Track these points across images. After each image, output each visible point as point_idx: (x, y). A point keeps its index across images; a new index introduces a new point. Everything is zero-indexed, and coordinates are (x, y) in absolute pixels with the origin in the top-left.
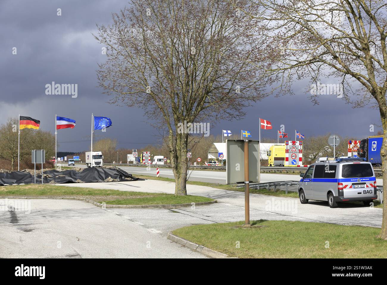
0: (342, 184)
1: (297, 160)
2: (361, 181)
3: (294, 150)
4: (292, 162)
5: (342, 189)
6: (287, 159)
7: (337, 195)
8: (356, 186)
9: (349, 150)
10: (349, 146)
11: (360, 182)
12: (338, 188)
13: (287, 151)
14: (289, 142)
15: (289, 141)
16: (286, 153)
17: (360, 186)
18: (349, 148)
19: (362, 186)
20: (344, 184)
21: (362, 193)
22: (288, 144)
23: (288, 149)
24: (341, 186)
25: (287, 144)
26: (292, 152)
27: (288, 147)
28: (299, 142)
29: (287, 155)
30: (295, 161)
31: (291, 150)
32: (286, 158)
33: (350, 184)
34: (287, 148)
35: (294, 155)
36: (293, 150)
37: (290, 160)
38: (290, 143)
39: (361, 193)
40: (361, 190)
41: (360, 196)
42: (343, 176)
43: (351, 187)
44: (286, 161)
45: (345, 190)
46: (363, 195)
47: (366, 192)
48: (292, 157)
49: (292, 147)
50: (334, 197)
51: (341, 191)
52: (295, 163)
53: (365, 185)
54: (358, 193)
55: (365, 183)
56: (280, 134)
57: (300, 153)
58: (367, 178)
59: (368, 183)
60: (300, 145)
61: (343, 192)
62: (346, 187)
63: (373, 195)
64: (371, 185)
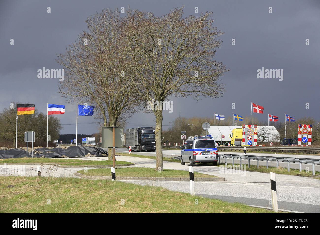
0: (195, 152)
1: (253, 141)
2: (207, 150)
3: (250, 132)
4: (248, 143)
5: (195, 155)
6: (244, 140)
7: (193, 159)
8: (204, 153)
9: (300, 133)
10: (299, 129)
11: (207, 151)
12: (193, 154)
13: (244, 133)
14: (246, 125)
15: (245, 125)
16: (243, 135)
17: (206, 153)
18: (299, 131)
19: (208, 153)
20: (197, 152)
21: (208, 157)
22: (245, 128)
23: (245, 132)
24: (194, 153)
25: (244, 128)
26: (248, 134)
27: (245, 130)
28: (255, 125)
29: (243, 137)
30: (250, 142)
31: (247, 132)
32: (243, 139)
33: (200, 152)
34: (244, 131)
35: (250, 137)
36: (249, 132)
37: (247, 141)
39: (207, 158)
40: (207, 156)
41: (206, 159)
42: (196, 147)
43: (201, 154)
44: (243, 142)
45: (197, 156)
46: (208, 159)
47: (211, 157)
48: (249, 139)
49: (248, 130)
50: (192, 160)
51: (194, 156)
52: (251, 143)
53: (210, 153)
54: (205, 158)
55: (210, 152)
56: (270, 118)
57: (255, 135)
58: (212, 149)
59: (212, 152)
60: (255, 128)
61: (196, 157)
62: (197, 153)
63: (215, 159)
64: (214, 153)
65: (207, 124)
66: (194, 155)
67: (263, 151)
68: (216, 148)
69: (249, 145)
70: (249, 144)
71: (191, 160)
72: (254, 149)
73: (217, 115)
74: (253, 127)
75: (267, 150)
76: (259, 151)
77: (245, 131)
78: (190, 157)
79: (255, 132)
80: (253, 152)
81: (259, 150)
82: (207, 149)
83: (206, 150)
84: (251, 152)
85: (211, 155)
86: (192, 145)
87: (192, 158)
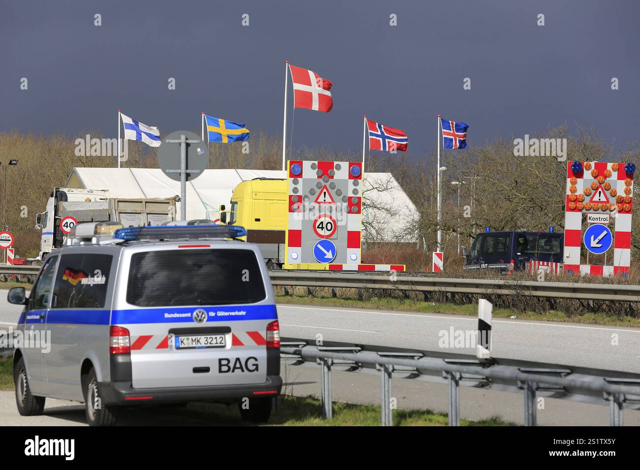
0: (126, 332)
1: (340, 241)
2: (210, 319)
3: (328, 199)
4: (317, 251)
5: (127, 351)
6: (295, 238)
7: (108, 380)
8: (187, 340)
9: (573, 204)
11: (205, 324)
12: (112, 349)
14: (307, 164)
15: (304, 162)
16: (290, 210)
17: (203, 339)
18: (569, 193)
19: (216, 339)
20: (136, 330)
21: (214, 368)
22: (300, 175)
23: (300, 197)
24: (120, 342)
25: (296, 175)
27: (300, 186)
28: (350, 165)
29: (294, 221)
30: (329, 247)
31: (312, 198)
32: (290, 231)
33: (159, 330)
34: (295, 190)
36: (321, 199)
37: (310, 240)
38: (309, 171)
39: (206, 370)
40: (209, 357)
41: (201, 380)
42: (131, 299)
43: (164, 345)
44: (290, 245)
45: (136, 357)
46: (214, 379)
47: (232, 365)
48: (319, 231)
49: (318, 185)
50: (99, 386)
51: (120, 359)
52: (329, 255)
53: (228, 338)
54: (196, 370)
55: (227, 330)
56: (372, 135)
57: (351, 212)
58: (239, 309)
59: (240, 328)
60: (350, 177)
61: (129, 365)
62: (142, 342)
63: (260, 377)
64: (255, 336)
65: (188, 145)
66: (113, 353)
67: (426, 299)
68: (267, 301)
69: (326, 266)
70: (320, 257)
71: (92, 387)
72: (377, 286)
73: (128, 120)
74: (342, 172)
75: (453, 293)
76: (407, 301)
77: (300, 193)
78: (87, 367)
79: (350, 198)
80: (369, 304)
81: (406, 296)
82: (208, 310)
83: (201, 316)
84: (360, 303)
85: (230, 352)
86: (100, 280)
87: (102, 373)
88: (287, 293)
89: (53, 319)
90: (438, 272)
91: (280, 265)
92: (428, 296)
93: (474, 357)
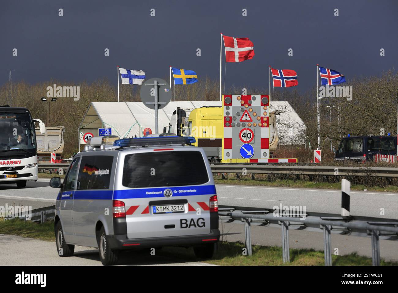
0: (122, 204)
1: (256, 145)
2: (174, 195)
3: (248, 119)
4: (242, 151)
5: (123, 216)
6: (228, 143)
7: (113, 233)
8: (160, 208)
11: (171, 198)
12: (114, 214)
13: (228, 122)
14: (234, 97)
15: (233, 96)
16: (225, 126)
17: (170, 207)
19: (178, 207)
20: (129, 202)
21: (178, 225)
22: (231, 104)
23: (231, 118)
24: (119, 210)
25: (228, 103)
26: (241, 123)
27: (230, 111)
28: (262, 97)
29: (227, 133)
30: (250, 148)
31: (238, 118)
32: (225, 139)
33: (143, 202)
34: (228, 113)
35: (247, 132)
36: (244, 119)
37: (237, 145)
38: (236, 101)
39: (173, 226)
41: (170, 233)
42: (125, 183)
43: (146, 211)
44: (225, 148)
45: (129, 220)
46: (177, 232)
47: (188, 223)
48: (243, 138)
49: (242, 110)
50: (107, 237)
51: (120, 221)
52: (249, 153)
53: (186, 206)
54: (167, 227)
55: (185, 201)
56: (275, 77)
57: (262, 126)
58: (192, 188)
59: (193, 200)
60: (262, 104)
61: (125, 224)
62: (132, 210)
63: (206, 230)
64: (202, 205)
65: (159, 87)
66: (115, 217)
67: (311, 180)
68: (209, 183)
69: (248, 160)
70: (244, 155)
71: (103, 238)
72: (280, 172)
73: (123, 71)
74: (257, 101)
75: (327, 176)
76: (299, 181)
77: (231, 115)
78: (99, 226)
79: (262, 118)
80: (275, 184)
81: (298, 178)
82: (173, 189)
83: (169, 193)
84: (269, 183)
85: (187, 215)
86: (106, 172)
87: (108, 230)
88: (224, 178)
89: (78, 196)
90: (318, 163)
91: (219, 160)
92: (311, 178)
93: (340, 216)
